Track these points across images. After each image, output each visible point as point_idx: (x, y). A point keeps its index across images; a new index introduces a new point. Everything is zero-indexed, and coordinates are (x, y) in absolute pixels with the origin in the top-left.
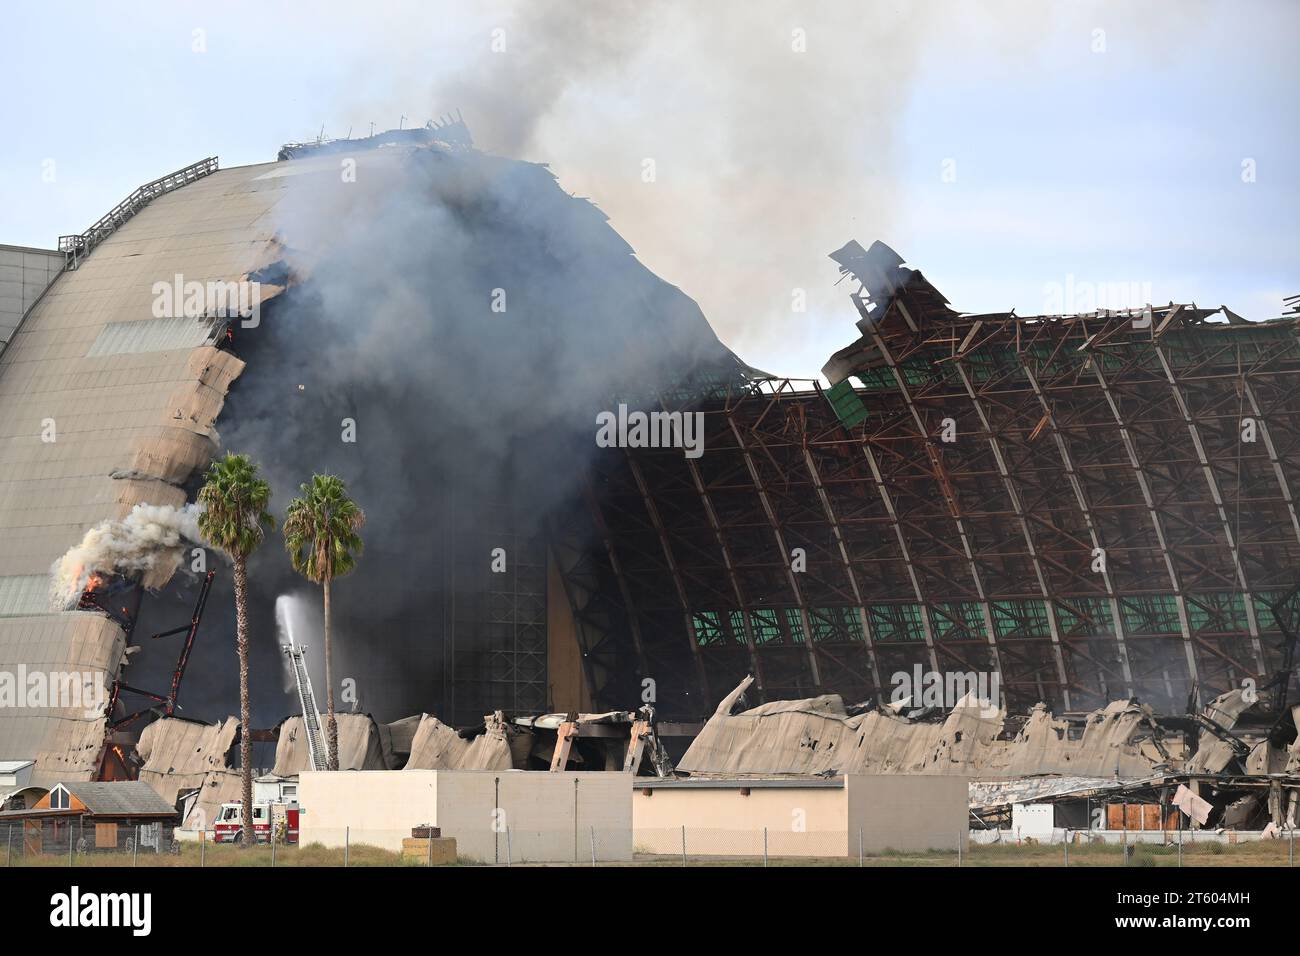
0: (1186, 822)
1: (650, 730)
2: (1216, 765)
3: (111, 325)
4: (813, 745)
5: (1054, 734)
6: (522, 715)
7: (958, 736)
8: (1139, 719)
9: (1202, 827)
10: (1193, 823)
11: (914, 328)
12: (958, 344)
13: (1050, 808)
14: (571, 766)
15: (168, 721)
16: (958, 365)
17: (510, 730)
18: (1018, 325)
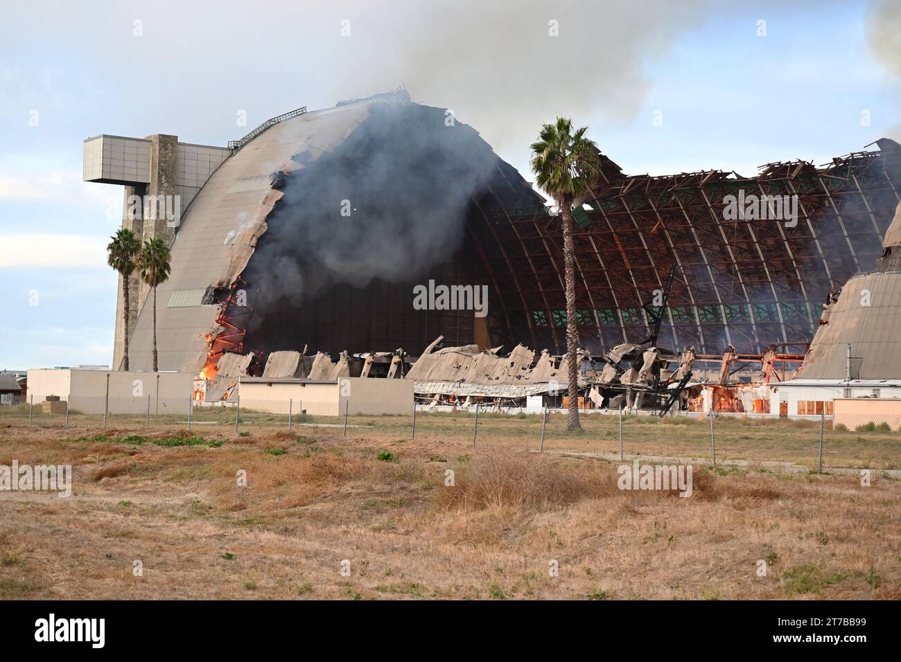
0: (593, 405)
1: (400, 360)
2: (608, 379)
3: (238, 180)
4: (459, 367)
5: (549, 363)
6: (356, 353)
7: (512, 364)
8: (583, 357)
9: (600, 408)
10: (596, 406)
11: (608, 182)
12: (624, 189)
13: (541, 398)
14: (370, 376)
15: (229, 354)
16: (622, 198)
17: (350, 359)
18: (649, 181)
